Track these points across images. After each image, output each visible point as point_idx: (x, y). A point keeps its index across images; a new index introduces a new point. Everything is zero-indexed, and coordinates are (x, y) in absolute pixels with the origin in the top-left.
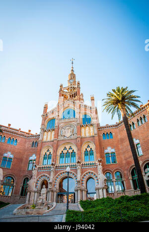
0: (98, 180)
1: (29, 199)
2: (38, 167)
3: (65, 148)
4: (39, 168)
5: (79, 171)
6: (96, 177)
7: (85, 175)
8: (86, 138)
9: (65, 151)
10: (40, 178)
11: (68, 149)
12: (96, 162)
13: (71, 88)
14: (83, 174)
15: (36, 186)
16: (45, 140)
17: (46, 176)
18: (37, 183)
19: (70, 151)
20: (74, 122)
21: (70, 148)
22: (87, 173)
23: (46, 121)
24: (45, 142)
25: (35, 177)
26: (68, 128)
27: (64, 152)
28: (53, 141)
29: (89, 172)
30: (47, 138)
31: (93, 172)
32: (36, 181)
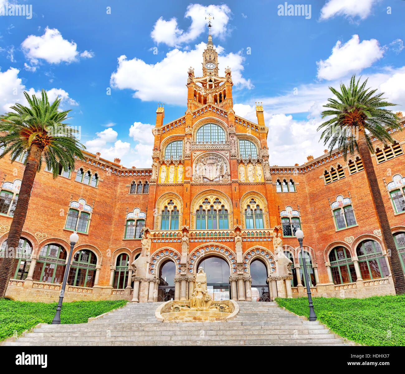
0: (273, 263)
1: (139, 295)
2: (152, 233)
3: (206, 201)
4: (154, 235)
5: (239, 246)
6: (271, 258)
7: (248, 254)
8: (249, 184)
9: (207, 207)
10: (157, 255)
11: (212, 203)
12: (271, 232)
13: (211, 81)
14: (247, 252)
15: (151, 270)
16: (162, 181)
17: (172, 252)
18: (151, 264)
19: (217, 207)
20: (223, 152)
21: (217, 201)
22: (252, 251)
23: (163, 141)
24: (165, 185)
25: (149, 254)
26: (211, 161)
27: (204, 208)
28: (182, 185)
29: (258, 249)
30: (167, 177)
31: (264, 248)
32: (149, 261)
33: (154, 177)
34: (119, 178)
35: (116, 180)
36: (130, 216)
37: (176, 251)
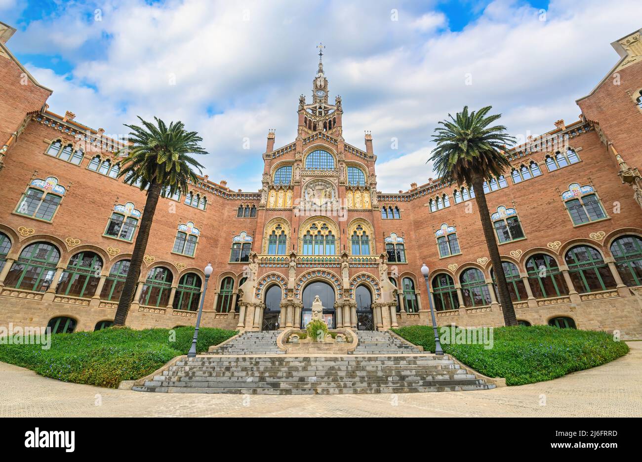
0: (378, 290)
1: (245, 320)
2: (260, 258)
3: (314, 227)
4: (262, 259)
5: (345, 273)
6: (377, 284)
7: (354, 280)
8: (357, 211)
9: (314, 232)
10: (264, 280)
11: (319, 229)
12: (377, 258)
13: (320, 108)
14: (353, 278)
15: (257, 295)
16: (271, 205)
17: (279, 277)
18: (258, 289)
19: (325, 232)
20: (331, 179)
21: (325, 227)
22: (359, 277)
23: (273, 166)
24: (274, 210)
25: (255, 278)
26: (320, 187)
27: (311, 233)
28: (290, 210)
29: (364, 275)
30: (276, 202)
31: (370, 274)
32: (256, 285)
33: (263, 201)
34: (226, 201)
35: (223, 204)
36: (237, 239)
37: (283, 276)
